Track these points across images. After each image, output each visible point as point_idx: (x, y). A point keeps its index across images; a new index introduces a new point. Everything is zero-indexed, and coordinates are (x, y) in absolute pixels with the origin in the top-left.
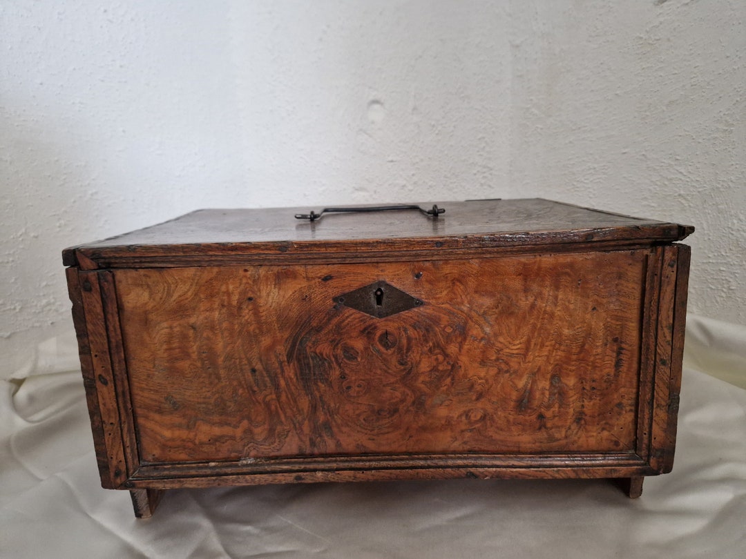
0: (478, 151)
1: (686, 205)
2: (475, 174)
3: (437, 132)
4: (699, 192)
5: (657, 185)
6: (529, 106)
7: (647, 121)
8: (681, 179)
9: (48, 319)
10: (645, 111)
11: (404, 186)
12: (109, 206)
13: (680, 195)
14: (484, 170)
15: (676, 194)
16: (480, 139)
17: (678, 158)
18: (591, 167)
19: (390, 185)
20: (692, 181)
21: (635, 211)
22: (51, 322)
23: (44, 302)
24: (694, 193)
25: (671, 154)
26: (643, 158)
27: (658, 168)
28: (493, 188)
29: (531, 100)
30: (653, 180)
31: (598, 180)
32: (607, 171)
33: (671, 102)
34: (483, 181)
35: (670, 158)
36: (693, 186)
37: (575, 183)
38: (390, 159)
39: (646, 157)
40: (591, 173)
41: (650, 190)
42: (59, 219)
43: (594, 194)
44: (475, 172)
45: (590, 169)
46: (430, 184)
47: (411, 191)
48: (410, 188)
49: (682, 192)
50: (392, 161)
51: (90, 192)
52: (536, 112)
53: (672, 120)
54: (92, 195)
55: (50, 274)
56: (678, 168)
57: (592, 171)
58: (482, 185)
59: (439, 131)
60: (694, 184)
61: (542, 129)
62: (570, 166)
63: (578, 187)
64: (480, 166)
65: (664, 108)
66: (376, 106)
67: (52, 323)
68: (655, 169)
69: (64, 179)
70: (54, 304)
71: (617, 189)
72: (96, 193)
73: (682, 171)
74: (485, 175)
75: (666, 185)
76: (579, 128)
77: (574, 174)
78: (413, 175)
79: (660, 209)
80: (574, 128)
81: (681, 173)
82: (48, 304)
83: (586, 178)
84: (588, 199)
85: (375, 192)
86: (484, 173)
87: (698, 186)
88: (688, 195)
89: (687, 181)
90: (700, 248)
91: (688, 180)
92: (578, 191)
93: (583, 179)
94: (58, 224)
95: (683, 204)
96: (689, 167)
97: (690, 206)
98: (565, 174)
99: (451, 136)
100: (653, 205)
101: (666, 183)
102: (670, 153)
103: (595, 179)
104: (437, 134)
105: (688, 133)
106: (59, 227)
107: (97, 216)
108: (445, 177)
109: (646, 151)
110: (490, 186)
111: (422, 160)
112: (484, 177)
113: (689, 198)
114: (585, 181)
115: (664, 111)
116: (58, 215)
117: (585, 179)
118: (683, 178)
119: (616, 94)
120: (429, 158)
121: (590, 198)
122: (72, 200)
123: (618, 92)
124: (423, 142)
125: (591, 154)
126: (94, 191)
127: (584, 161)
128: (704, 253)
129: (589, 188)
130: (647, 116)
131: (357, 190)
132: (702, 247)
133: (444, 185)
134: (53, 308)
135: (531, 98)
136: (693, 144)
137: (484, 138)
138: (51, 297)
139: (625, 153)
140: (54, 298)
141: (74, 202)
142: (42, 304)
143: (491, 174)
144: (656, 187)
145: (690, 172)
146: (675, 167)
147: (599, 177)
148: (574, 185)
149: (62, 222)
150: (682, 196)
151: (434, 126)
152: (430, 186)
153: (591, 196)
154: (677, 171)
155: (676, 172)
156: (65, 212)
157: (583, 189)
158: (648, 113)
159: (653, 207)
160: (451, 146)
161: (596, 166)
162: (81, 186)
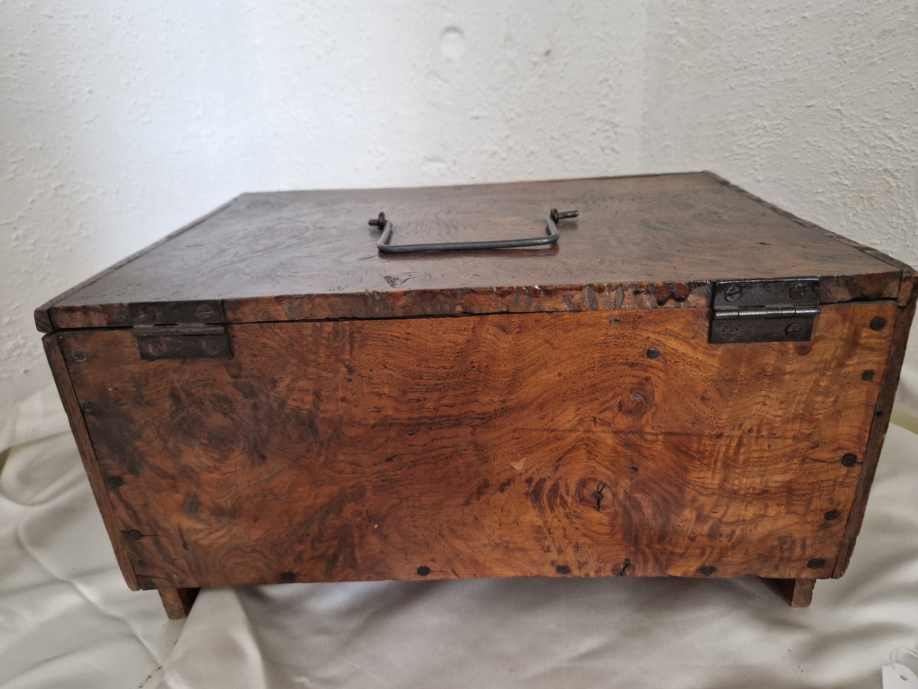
0: (599, 100)
1: (894, 185)
2: (594, 134)
3: (540, 72)
4: (913, 167)
5: (854, 155)
6: (673, 32)
7: (847, 60)
8: (889, 147)
9: (19, 366)
10: (845, 45)
11: (494, 153)
12: (82, 203)
13: (885, 170)
14: (607, 127)
15: (881, 169)
16: (600, 82)
17: (888, 116)
18: (760, 125)
19: (474, 152)
20: (906, 150)
21: (819, 191)
22: (23, 370)
23: (10, 344)
24: (907, 169)
25: (877, 110)
26: (836, 113)
27: (857, 130)
28: (618, 153)
29: (677, 23)
30: (849, 146)
31: (767, 145)
32: (781, 133)
33: (885, 32)
34: (604, 144)
35: (876, 115)
36: (906, 158)
37: (735, 148)
38: (475, 114)
39: (841, 113)
40: (759, 135)
41: (843, 161)
42: (15, 228)
43: (762, 165)
44: (594, 130)
45: (758, 128)
46: (530, 149)
47: (504, 159)
48: (504, 155)
49: (889, 166)
50: (477, 118)
51: (53, 186)
52: (682, 40)
53: (883, 59)
54: (56, 189)
55: (14, 306)
56: (886, 132)
57: (761, 131)
58: (603, 149)
59: (544, 71)
60: (908, 156)
61: (690, 67)
62: (728, 123)
63: (738, 154)
64: (601, 121)
65: (874, 41)
66: (453, 36)
67: (26, 372)
68: (852, 131)
69: (15, 170)
70: (24, 345)
71: (795, 158)
72: (62, 186)
73: (892, 135)
74: (608, 134)
75: (866, 154)
76: (746, 68)
77: (734, 135)
78: (507, 137)
79: (855, 189)
80: (737, 67)
81: (891, 138)
82: (16, 347)
83: (750, 141)
84: (752, 171)
85: (454, 163)
86: (607, 131)
87: (913, 159)
88: (897, 171)
89: (898, 151)
90: (908, 246)
91: (900, 149)
92: (738, 159)
93: (746, 143)
94: (14, 236)
95: (888, 183)
96: (902, 130)
97: (898, 186)
98: (721, 135)
99: (561, 78)
100: (846, 182)
101: (867, 152)
102: (876, 108)
103: (763, 144)
104: (541, 76)
105: (905, 80)
106: (17, 239)
107: (67, 219)
108: (552, 138)
109: (842, 104)
110: (613, 150)
111: (519, 115)
112: (607, 137)
113: (898, 175)
114: (750, 146)
115: (873, 45)
116: (12, 223)
117: (750, 143)
118: (892, 146)
119: (805, 18)
120: (530, 112)
121: (756, 170)
122: (30, 200)
123: (805, 15)
124: (520, 88)
125: (761, 107)
126: (59, 183)
127: (749, 116)
128: (913, 252)
129: (755, 155)
130: (848, 52)
131: (429, 160)
132: (910, 244)
133: (550, 151)
134: (25, 351)
135: (677, 20)
136: (912, 96)
137: (607, 80)
138: (19, 337)
139: (811, 106)
140: (23, 338)
141: (33, 202)
142: (8, 348)
143: (616, 133)
144: (852, 157)
145: (903, 138)
146: (882, 129)
147: (770, 139)
148: (732, 150)
149: (20, 232)
150: (889, 172)
151: (536, 63)
152: (532, 153)
153: (757, 167)
154: (885, 134)
155: (884, 137)
156: (21, 217)
157: (746, 157)
158: (848, 48)
159: (846, 185)
160: (561, 93)
161: (766, 124)
162: (39, 178)
